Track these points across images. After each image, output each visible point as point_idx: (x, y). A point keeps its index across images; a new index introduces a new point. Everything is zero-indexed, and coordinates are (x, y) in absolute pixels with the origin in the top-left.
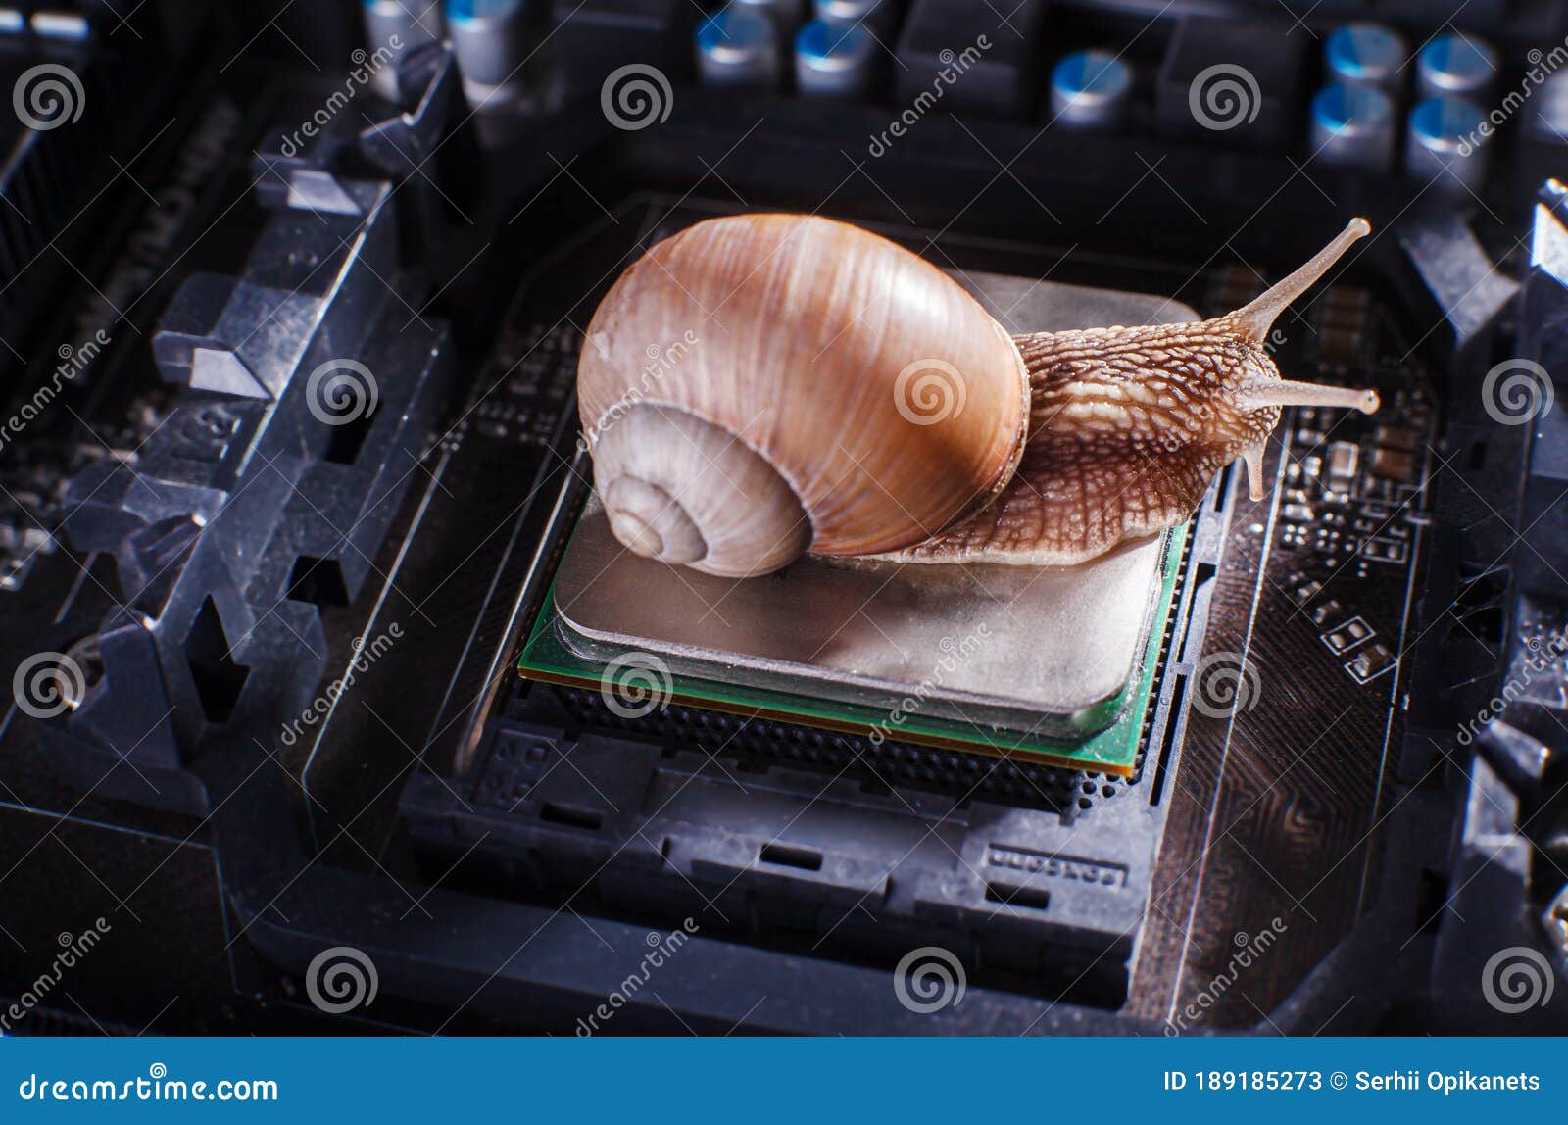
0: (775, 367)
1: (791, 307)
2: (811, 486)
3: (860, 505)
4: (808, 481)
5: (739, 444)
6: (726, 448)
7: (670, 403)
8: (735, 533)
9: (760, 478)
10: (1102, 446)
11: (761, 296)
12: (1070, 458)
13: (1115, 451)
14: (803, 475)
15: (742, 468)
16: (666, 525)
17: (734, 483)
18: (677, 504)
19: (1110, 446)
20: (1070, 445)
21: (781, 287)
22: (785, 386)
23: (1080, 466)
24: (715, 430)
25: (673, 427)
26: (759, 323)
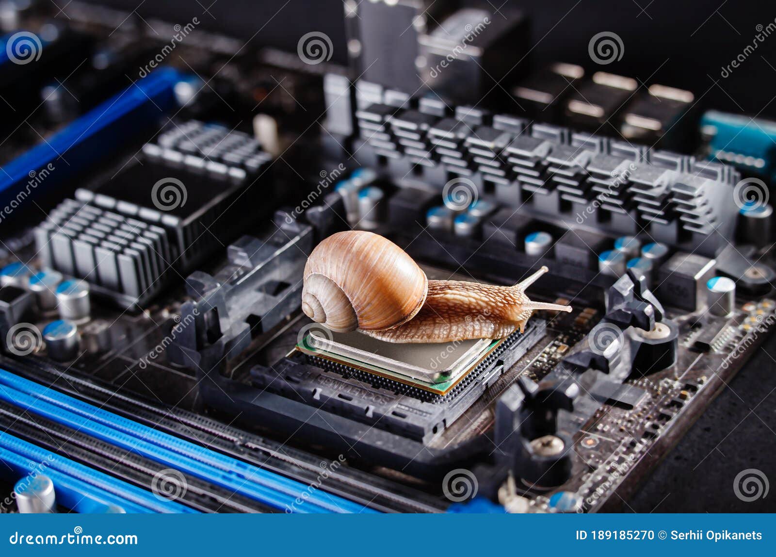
0: (347, 263)
1: (354, 249)
2: (354, 300)
3: (368, 309)
4: (353, 298)
5: (335, 285)
6: (332, 285)
7: (320, 274)
8: (332, 311)
9: (340, 296)
10: (457, 308)
11: (347, 246)
12: (445, 311)
13: (463, 311)
14: (351, 295)
15: (335, 291)
16: (314, 306)
17: (333, 295)
18: (318, 300)
19: (461, 309)
20: (445, 306)
21: (353, 244)
22: (348, 270)
23: (448, 314)
24: (330, 281)
25: (320, 279)
26: (345, 253)
